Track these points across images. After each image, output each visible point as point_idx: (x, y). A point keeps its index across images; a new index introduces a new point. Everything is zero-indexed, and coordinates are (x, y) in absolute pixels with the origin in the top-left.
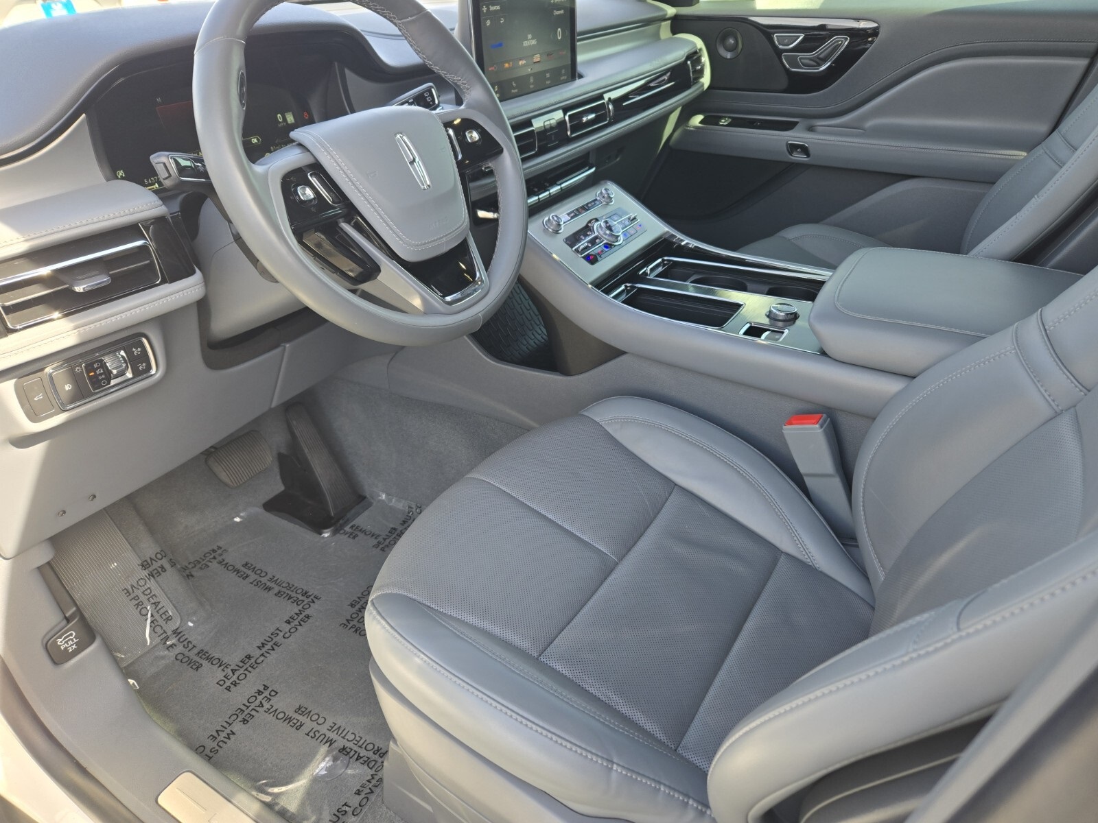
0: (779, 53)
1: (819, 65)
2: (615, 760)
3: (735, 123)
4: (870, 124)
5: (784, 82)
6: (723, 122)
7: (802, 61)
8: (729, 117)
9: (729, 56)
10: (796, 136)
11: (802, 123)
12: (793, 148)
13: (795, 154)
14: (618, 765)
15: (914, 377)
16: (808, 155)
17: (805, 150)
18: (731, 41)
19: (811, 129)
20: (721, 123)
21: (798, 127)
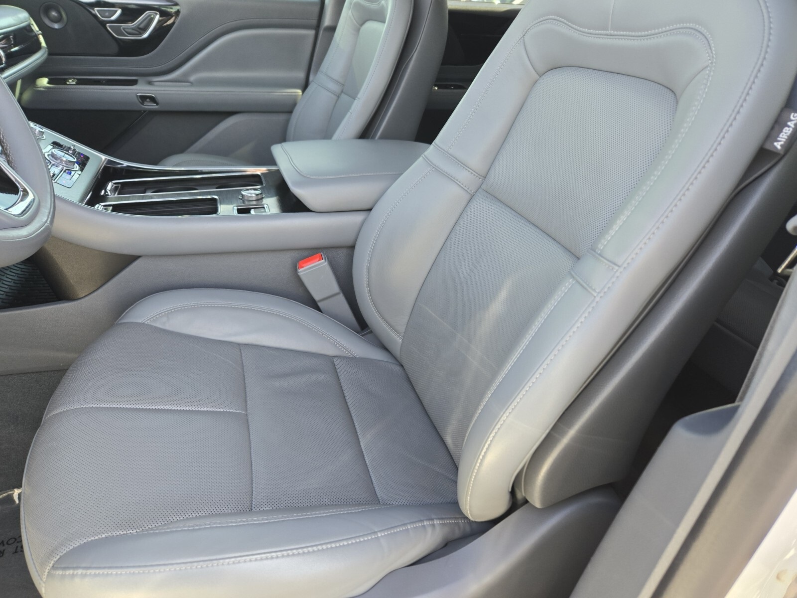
0: (103, 24)
1: (141, 34)
2: (376, 530)
3: (80, 82)
4: (192, 78)
5: (115, 48)
6: (70, 82)
7: (126, 30)
8: (74, 79)
9: (56, 26)
10: (142, 89)
11: (141, 80)
12: (143, 98)
13: (146, 103)
14: (380, 531)
15: (370, 210)
16: (157, 104)
17: (153, 99)
18: (54, 14)
19: (150, 83)
20: (68, 83)
21: (139, 82)
